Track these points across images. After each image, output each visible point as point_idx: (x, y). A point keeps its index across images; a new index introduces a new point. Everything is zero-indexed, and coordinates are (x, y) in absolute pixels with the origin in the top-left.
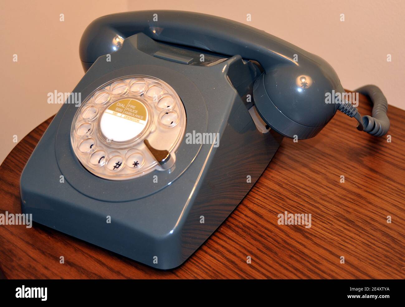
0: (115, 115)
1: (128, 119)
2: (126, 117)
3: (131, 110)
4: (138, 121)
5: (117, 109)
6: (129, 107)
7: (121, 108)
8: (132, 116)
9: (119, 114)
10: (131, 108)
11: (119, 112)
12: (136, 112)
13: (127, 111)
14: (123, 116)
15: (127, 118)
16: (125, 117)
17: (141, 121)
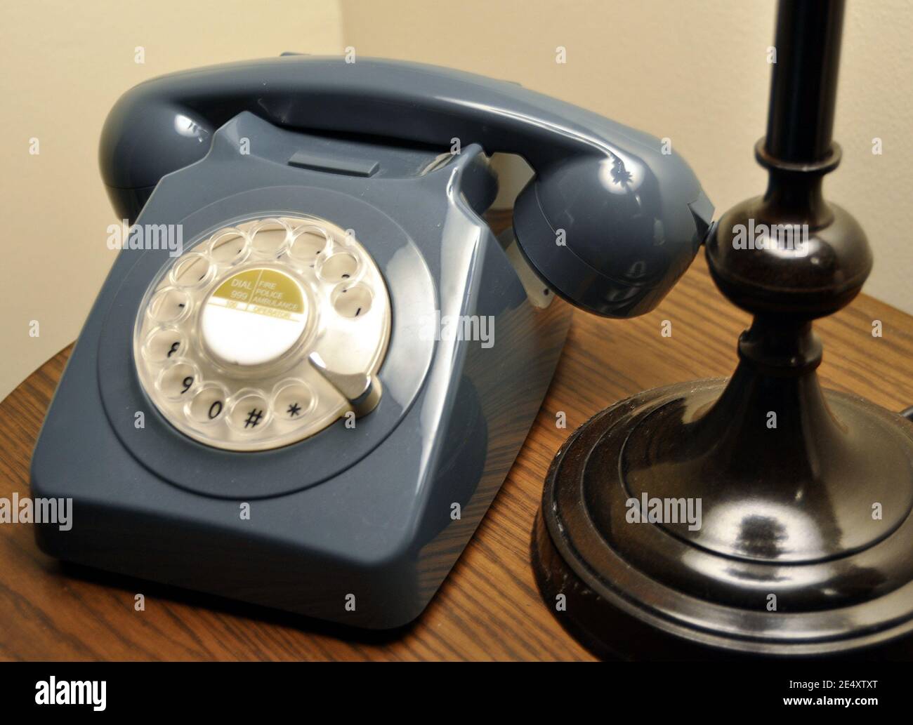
0: (233, 307)
1: (264, 314)
2: (259, 310)
3: (267, 293)
4: (286, 315)
5: (234, 293)
6: (262, 287)
7: (243, 290)
8: (272, 306)
9: (242, 305)
10: (267, 289)
11: (240, 300)
12: (280, 295)
13: (259, 295)
14: (252, 307)
15: (261, 312)
16: (256, 309)
17: (294, 315)
